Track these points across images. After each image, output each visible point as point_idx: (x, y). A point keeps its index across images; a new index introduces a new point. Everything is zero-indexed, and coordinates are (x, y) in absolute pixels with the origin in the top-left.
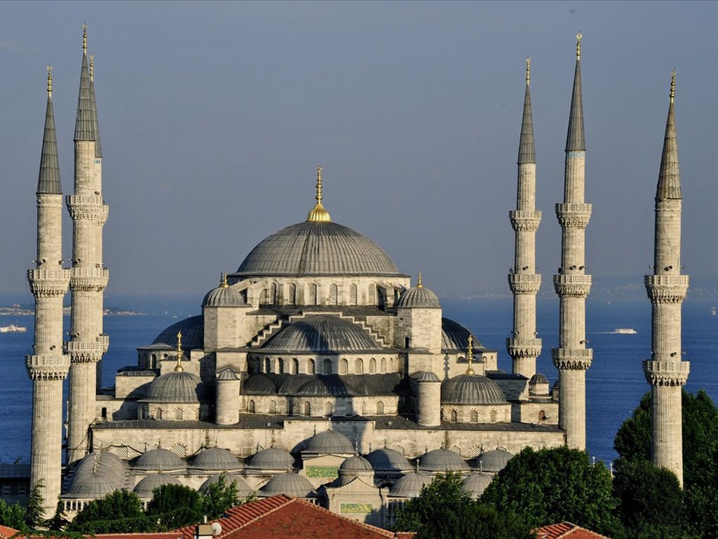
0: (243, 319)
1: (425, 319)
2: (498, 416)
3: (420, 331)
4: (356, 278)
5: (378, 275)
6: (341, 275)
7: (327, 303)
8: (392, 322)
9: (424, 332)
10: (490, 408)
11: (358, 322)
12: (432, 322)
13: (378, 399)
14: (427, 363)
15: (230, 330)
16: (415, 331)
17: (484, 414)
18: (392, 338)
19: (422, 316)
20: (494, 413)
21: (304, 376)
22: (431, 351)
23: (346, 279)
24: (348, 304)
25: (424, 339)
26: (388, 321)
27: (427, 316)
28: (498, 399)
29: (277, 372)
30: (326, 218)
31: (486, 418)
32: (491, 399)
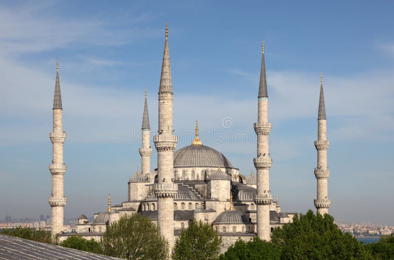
0: (143, 187)
1: (217, 185)
2: (237, 229)
3: (214, 190)
4: (194, 168)
5: (206, 167)
6: (187, 167)
7: (180, 180)
8: (206, 187)
9: (216, 191)
10: (232, 225)
11: (190, 187)
12: (220, 186)
13: (181, 222)
14: (214, 205)
15: (135, 192)
16: (213, 190)
17: (228, 228)
18: (206, 195)
19: (216, 184)
20: (235, 227)
21: (151, 211)
22: (220, 200)
23: (189, 168)
24: (190, 180)
25: (216, 194)
26: (204, 187)
27: (218, 184)
28: (239, 221)
29: (147, 210)
30: (200, 143)
31: (230, 230)
32: (234, 221)
